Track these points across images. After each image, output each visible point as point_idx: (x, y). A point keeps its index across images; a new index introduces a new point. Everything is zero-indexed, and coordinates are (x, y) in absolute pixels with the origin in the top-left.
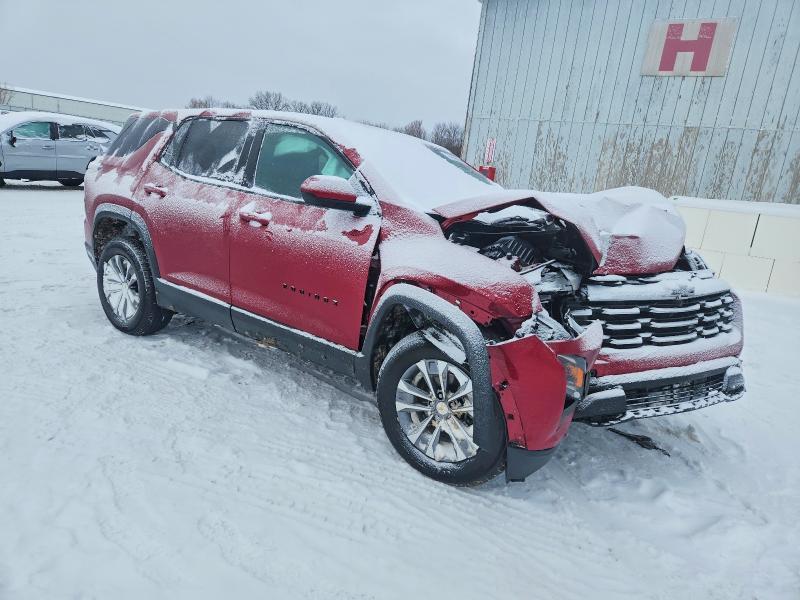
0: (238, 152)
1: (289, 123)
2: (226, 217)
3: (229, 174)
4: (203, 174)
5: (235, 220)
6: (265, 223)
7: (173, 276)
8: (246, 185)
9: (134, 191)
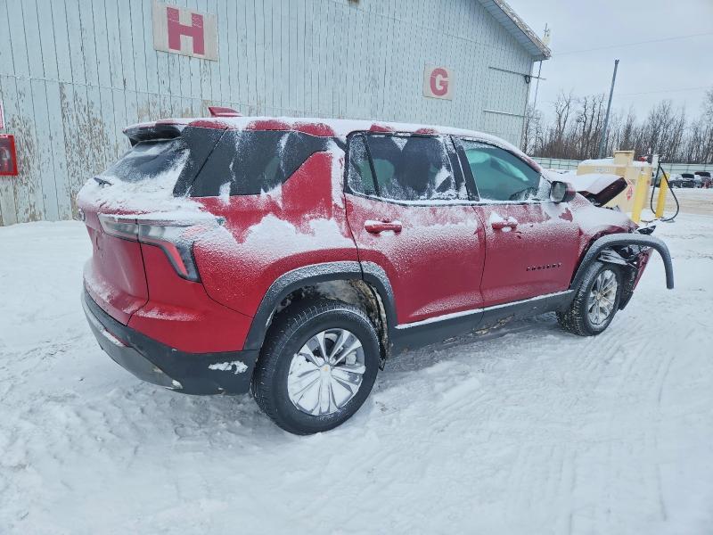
0: (448, 169)
1: (480, 140)
2: (478, 231)
3: (452, 191)
4: (422, 197)
5: (490, 231)
6: (513, 227)
7: (417, 313)
8: (473, 199)
9: (350, 235)
